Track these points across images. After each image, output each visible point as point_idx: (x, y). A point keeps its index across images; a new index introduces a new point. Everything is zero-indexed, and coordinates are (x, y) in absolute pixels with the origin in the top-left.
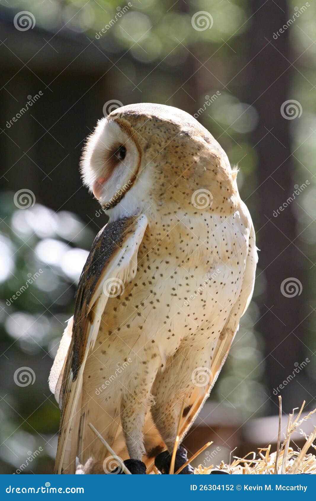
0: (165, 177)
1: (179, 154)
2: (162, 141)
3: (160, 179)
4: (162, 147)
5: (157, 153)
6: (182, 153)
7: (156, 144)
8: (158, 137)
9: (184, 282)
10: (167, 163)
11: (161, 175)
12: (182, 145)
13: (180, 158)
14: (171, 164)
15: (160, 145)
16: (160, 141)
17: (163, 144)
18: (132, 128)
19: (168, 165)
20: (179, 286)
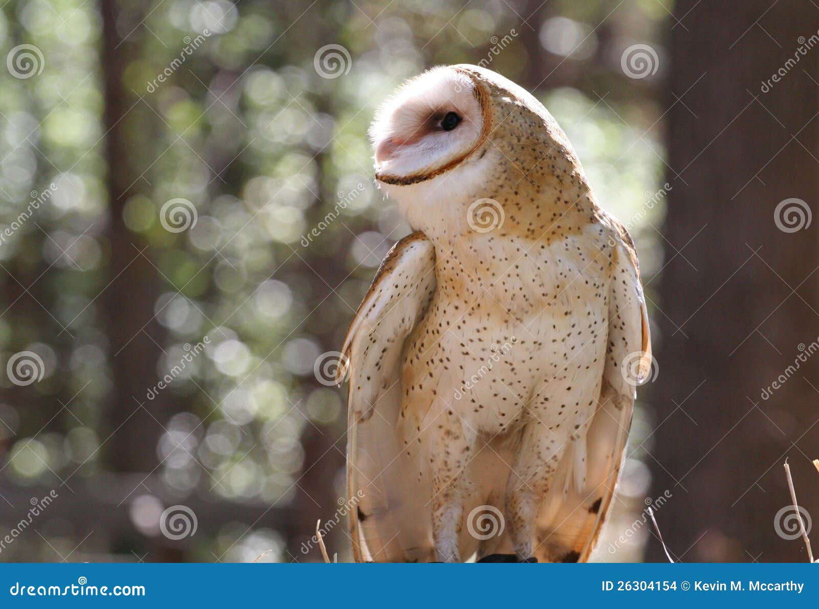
0: (506, 179)
1: (537, 153)
2: (523, 136)
3: (499, 178)
4: (520, 143)
5: (510, 148)
6: (541, 153)
7: (514, 137)
8: (520, 129)
9: (476, 336)
10: (517, 160)
11: (503, 174)
12: (544, 143)
13: (536, 158)
14: (522, 164)
15: (519, 141)
16: (521, 135)
17: (523, 139)
18: (491, 98)
19: (518, 163)
20: (469, 342)
